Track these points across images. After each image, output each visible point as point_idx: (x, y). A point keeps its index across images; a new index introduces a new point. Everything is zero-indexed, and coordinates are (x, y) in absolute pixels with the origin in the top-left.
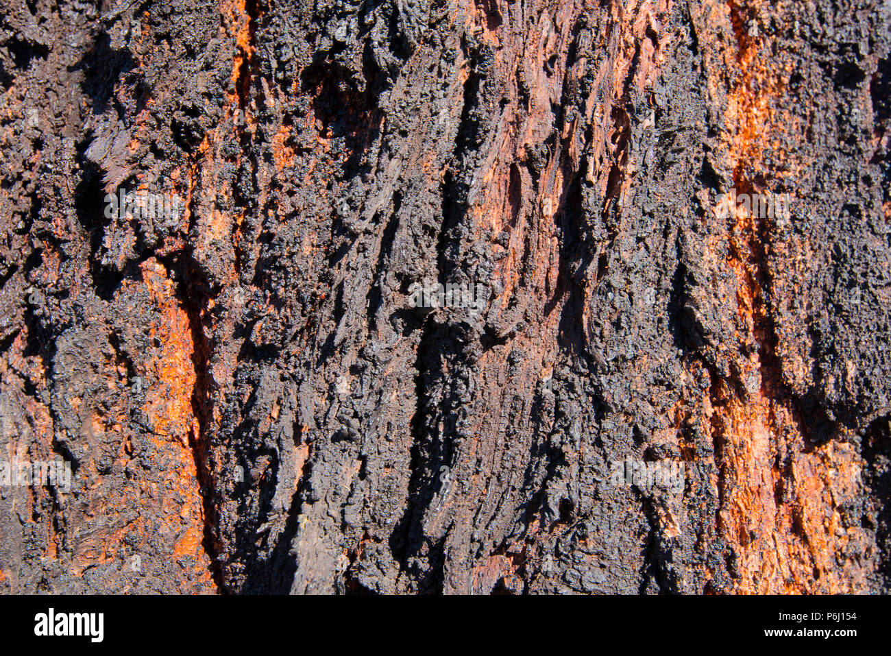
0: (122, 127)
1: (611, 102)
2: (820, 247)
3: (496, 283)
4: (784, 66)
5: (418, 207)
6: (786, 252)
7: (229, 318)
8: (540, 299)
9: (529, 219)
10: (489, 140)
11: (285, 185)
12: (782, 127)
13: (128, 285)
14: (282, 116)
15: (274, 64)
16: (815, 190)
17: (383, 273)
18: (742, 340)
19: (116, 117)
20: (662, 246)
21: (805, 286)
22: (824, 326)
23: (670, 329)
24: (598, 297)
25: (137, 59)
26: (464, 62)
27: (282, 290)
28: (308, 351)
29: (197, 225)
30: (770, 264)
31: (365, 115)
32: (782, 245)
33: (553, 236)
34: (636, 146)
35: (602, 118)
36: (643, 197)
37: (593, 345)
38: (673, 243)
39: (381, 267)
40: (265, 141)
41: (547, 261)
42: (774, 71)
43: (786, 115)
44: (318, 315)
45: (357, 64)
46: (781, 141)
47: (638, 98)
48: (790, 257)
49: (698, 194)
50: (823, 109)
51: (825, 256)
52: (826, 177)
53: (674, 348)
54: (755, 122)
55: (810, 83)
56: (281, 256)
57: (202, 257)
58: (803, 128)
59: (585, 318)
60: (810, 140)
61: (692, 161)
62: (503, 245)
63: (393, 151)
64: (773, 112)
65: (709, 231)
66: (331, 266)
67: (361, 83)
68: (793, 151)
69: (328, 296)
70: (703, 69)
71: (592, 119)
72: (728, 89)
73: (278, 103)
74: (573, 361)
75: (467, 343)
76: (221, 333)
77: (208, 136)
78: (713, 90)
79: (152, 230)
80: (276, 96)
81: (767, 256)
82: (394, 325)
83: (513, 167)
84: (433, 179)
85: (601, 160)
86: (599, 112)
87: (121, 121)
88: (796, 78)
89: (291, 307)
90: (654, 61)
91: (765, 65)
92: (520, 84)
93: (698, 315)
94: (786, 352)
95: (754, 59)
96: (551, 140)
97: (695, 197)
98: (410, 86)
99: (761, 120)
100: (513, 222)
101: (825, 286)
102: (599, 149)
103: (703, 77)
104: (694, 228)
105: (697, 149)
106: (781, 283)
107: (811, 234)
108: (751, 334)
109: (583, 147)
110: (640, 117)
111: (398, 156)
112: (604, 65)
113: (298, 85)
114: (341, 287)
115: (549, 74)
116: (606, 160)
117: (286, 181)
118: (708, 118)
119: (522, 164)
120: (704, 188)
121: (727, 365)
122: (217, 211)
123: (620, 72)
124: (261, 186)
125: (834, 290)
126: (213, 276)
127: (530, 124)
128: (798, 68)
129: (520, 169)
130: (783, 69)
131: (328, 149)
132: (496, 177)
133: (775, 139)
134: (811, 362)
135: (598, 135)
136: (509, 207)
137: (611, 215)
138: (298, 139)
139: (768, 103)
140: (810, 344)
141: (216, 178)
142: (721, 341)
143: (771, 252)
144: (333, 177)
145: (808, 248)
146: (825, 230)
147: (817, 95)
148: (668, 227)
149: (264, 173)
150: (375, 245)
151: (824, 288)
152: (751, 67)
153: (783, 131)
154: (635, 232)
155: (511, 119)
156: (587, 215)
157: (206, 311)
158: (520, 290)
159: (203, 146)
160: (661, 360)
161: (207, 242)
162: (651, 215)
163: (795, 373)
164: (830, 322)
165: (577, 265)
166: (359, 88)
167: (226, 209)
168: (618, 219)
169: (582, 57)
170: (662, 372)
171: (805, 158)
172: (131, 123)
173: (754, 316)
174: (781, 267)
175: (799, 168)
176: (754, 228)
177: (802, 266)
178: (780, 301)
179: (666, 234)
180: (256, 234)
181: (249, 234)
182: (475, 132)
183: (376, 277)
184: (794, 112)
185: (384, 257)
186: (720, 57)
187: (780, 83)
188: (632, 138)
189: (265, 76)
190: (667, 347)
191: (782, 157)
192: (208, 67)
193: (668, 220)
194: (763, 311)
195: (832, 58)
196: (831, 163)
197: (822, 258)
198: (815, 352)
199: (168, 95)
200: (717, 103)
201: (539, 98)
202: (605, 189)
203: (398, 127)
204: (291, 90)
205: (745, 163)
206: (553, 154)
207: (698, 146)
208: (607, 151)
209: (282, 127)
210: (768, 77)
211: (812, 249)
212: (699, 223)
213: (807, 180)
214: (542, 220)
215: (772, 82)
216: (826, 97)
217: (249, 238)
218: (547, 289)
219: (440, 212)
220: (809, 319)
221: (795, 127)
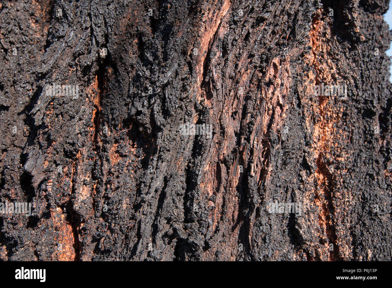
0: (41, 153)
1: (262, 137)
2: (356, 194)
3: (210, 221)
4: (340, 109)
5: (175, 186)
6: (341, 197)
7: (90, 234)
8: (230, 224)
9: (225, 188)
10: (207, 152)
11: (115, 173)
12: (339, 136)
13: (44, 221)
14: (113, 140)
15: (110, 117)
16: (354, 166)
17: (159, 217)
18: (321, 236)
19: (38, 148)
20: (285, 196)
21: (349, 212)
22: (358, 232)
23: (288, 235)
24: (256, 228)
25: (47, 125)
26: (196, 114)
27: (113, 225)
28: (125, 251)
29: (75, 193)
30: (333, 202)
31: (151, 140)
32: (339, 194)
33: (236, 196)
34: (273, 158)
35: (257, 145)
36: (276, 179)
37: (254, 251)
38: (290, 195)
39: (157, 214)
40: (106, 152)
41: (233, 208)
42: (336, 111)
43: (341, 131)
44: (130, 234)
45: (147, 120)
46: (339, 143)
47: (274, 136)
48: (343, 199)
49: (301, 173)
50: (357, 128)
51: (358, 198)
52: (359, 160)
53: (291, 245)
54: (327, 134)
55: (351, 117)
56: (113, 208)
57: (77, 208)
58: (348, 137)
59: (250, 237)
60: (352, 142)
61: (298, 157)
62: (213, 201)
63: (164, 160)
64: (335, 130)
65: (306, 190)
66: (135, 212)
67: (150, 129)
68: (344, 148)
69: (134, 226)
70: (303, 114)
71: (253, 145)
72: (314, 123)
73: (112, 134)
74: (245, 256)
75: (196, 250)
76: (86, 241)
77: (81, 151)
78: (308, 124)
79: (54, 202)
80: (111, 131)
81: (332, 198)
82: (163, 240)
83: (218, 163)
84: (181, 170)
85: (257, 165)
86: (256, 142)
87: (40, 150)
88: (345, 114)
89: (117, 234)
90: (281, 117)
91: (331, 108)
92: (221, 125)
93: (301, 232)
94: (341, 243)
95: (326, 105)
96: (234, 151)
97: (300, 174)
98: (171, 127)
99: (329, 133)
100: (218, 189)
101: (358, 212)
102: (256, 161)
103: (303, 118)
104: (299, 189)
105: (300, 152)
106: (338, 211)
107: (352, 189)
108: (325, 233)
109: (249, 157)
110: (274, 145)
111: (166, 160)
112: (259, 118)
113: (121, 126)
114: (140, 222)
115: (234, 119)
116: (259, 166)
117: (115, 171)
118: (305, 138)
119: (222, 163)
120: (304, 170)
121: (314, 252)
122: (85, 186)
123: (266, 122)
124: (104, 172)
125: (362, 215)
126: (83, 216)
127: (226, 144)
128: (346, 110)
129: (221, 165)
130: (339, 110)
131: (135, 153)
132: (210, 168)
133: (336, 142)
134: (352, 248)
135: (255, 153)
136: (216, 182)
137: (262, 189)
138: (121, 151)
139: (333, 125)
140: (351, 240)
141: (84, 171)
142: (311, 242)
143: (334, 196)
144: (137, 168)
145: (350, 195)
146: (358, 186)
147: (354, 122)
148: (287, 189)
149: (106, 166)
150: (155, 203)
151: (358, 213)
152: (325, 109)
153: (339, 138)
154: (272, 195)
155: (217, 141)
156: (251, 191)
157: (79, 228)
158: (221, 222)
159: (78, 155)
160: (284, 251)
161: (79, 201)
162: (280, 186)
163: (345, 253)
164: (361, 230)
165: (246, 211)
166: (148, 131)
167: (88, 184)
168: (265, 190)
169: (249, 113)
170: (285, 257)
171: (349, 151)
172: (45, 152)
173: (326, 224)
174: (338, 204)
175: (346, 156)
176: (326, 184)
177: (348, 204)
178: (338, 219)
179: (286, 192)
180: (102, 194)
181: (99, 194)
182: (201, 149)
183: (156, 219)
184: (344, 129)
185: (159, 210)
186: (311, 108)
187: (338, 117)
188: (271, 154)
189: (106, 122)
190: (287, 244)
191: (339, 151)
192: (80, 119)
193: (287, 186)
194: (331, 223)
195: (361, 106)
196: (361, 154)
197: (357, 198)
198: (354, 243)
199: (62, 139)
200: (310, 131)
201: (229, 132)
202: (259, 177)
203: (165, 148)
204: (118, 128)
205: (323, 154)
206: (236, 159)
207: (301, 150)
208: (260, 161)
209: (114, 145)
210: (333, 113)
211: (352, 195)
212: (302, 186)
213: (350, 162)
214: (231, 189)
215: (334, 115)
216: (359, 122)
217: (99, 196)
218: (233, 220)
219: (185, 185)
220: (351, 228)
221: (345, 136)
